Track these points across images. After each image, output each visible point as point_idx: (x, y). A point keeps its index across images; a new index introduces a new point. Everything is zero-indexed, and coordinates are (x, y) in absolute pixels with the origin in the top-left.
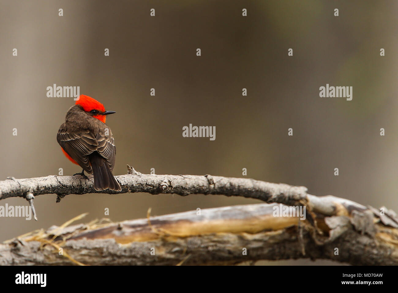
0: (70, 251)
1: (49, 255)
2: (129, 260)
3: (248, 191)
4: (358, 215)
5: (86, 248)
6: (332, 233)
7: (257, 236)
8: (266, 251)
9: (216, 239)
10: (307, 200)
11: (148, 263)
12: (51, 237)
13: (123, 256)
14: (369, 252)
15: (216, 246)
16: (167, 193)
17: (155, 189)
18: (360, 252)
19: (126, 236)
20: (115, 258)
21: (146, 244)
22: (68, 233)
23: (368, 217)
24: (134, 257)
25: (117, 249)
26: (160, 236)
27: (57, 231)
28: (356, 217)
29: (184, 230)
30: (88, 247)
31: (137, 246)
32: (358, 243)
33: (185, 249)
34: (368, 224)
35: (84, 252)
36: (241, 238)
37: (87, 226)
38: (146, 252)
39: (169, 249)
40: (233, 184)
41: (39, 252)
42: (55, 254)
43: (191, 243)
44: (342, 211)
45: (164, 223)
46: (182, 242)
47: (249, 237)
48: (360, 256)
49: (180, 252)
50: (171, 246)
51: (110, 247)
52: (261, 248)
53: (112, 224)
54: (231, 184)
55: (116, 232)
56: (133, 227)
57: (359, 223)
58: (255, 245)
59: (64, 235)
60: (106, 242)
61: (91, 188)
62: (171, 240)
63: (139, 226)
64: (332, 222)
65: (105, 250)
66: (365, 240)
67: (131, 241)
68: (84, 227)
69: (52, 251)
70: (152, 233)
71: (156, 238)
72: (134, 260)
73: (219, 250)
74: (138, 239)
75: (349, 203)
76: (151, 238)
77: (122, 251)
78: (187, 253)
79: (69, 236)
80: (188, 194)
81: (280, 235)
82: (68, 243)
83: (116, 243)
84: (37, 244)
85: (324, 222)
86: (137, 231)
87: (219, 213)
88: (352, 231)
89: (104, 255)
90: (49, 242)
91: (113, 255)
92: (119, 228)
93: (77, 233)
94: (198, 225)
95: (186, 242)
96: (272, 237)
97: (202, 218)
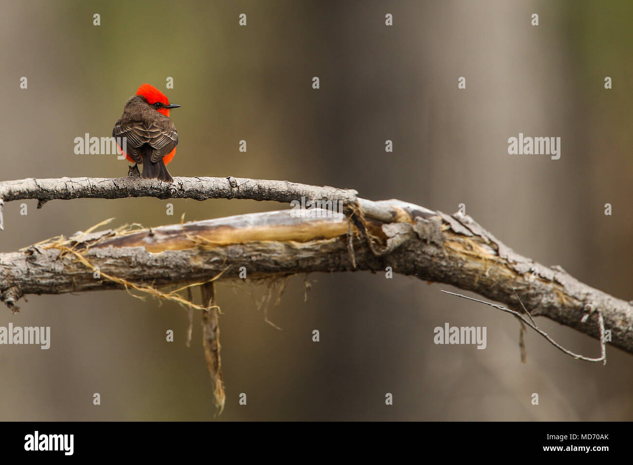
0: (93, 261)
1: (69, 264)
2: (161, 271)
3: (282, 194)
4: (422, 222)
5: (111, 257)
6: (389, 242)
7: (307, 245)
8: (318, 262)
9: (260, 248)
10: (357, 205)
11: (183, 274)
12: (74, 243)
13: (154, 266)
14: (436, 263)
15: (260, 255)
16: (179, 197)
17: (163, 192)
18: (427, 264)
19: (158, 244)
20: (145, 269)
21: (181, 253)
22: (93, 240)
23: (434, 224)
24: (167, 267)
25: (148, 258)
26: (197, 244)
27: (81, 236)
28: (419, 223)
29: (224, 237)
30: (114, 256)
31: (170, 255)
32: (424, 253)
33: (225, 259)
34: (435, 232)
35: (109, 261)
36: (289, 247)
37: (116, 232)
38: (180, 262)
39: (208, 258)
40: (263, 187)
41: (58, 261)
42: (76, 263)
43: (232, 252)
44: (404, 216)
45: (202, 229)
46: (221, 250)
47: (298, 245)
48: (426, 268)
49: (220, 262)
50: (209, 255)
51: (140, 256)
52: (312, 258)
53: (144, 230)
54: (259, 187)
55: (147, 240)
56: (167, 233)
57: (424, 231)
58: (305, 255)
59: (88, 241)
60: (135, 250)
61: (79, 192)
62: (209, 248)
63: (174, 232)
64: (390, 230)
65: (133, 259)
66: (432, 250)
67: (163, 249)
68: (112, 233)
69: (72, 260)
70: (187, 241)
71: (192, 247)
72: (167, 270)
73: (264, 261)
74: (171, 246)
75: (413, 207)
76: (187, 247)
77: (152, 260)
78: (228, 263)
79: (95, 243)
80: (205, 199)
81: (333, 243)
82: (91, 252)
83: (146, 252)
84: (56, 252)
85: (381, 230)
86: (171, 238)
87: (266, 218)
88: (416, 240)
89: (132, 265)
90: (70, 249)
91: (143, 265)
92: (151, 235)
93: (104, 240)
94: (240, 232)
95: (227, 251)
96: (324, 246)
97: (245, 224)
